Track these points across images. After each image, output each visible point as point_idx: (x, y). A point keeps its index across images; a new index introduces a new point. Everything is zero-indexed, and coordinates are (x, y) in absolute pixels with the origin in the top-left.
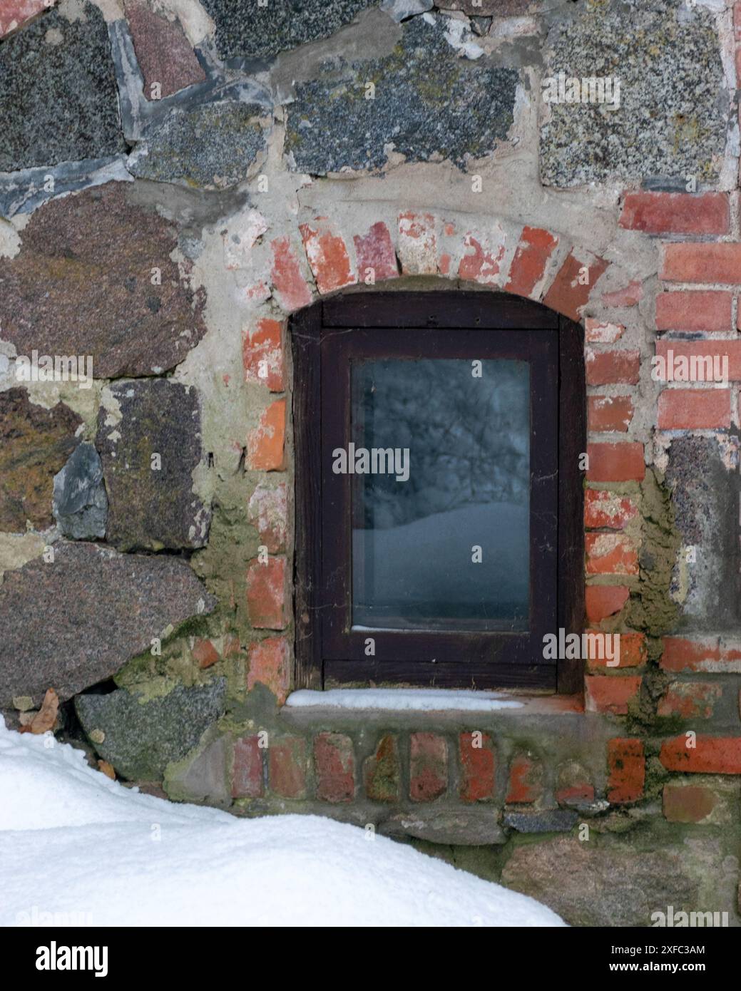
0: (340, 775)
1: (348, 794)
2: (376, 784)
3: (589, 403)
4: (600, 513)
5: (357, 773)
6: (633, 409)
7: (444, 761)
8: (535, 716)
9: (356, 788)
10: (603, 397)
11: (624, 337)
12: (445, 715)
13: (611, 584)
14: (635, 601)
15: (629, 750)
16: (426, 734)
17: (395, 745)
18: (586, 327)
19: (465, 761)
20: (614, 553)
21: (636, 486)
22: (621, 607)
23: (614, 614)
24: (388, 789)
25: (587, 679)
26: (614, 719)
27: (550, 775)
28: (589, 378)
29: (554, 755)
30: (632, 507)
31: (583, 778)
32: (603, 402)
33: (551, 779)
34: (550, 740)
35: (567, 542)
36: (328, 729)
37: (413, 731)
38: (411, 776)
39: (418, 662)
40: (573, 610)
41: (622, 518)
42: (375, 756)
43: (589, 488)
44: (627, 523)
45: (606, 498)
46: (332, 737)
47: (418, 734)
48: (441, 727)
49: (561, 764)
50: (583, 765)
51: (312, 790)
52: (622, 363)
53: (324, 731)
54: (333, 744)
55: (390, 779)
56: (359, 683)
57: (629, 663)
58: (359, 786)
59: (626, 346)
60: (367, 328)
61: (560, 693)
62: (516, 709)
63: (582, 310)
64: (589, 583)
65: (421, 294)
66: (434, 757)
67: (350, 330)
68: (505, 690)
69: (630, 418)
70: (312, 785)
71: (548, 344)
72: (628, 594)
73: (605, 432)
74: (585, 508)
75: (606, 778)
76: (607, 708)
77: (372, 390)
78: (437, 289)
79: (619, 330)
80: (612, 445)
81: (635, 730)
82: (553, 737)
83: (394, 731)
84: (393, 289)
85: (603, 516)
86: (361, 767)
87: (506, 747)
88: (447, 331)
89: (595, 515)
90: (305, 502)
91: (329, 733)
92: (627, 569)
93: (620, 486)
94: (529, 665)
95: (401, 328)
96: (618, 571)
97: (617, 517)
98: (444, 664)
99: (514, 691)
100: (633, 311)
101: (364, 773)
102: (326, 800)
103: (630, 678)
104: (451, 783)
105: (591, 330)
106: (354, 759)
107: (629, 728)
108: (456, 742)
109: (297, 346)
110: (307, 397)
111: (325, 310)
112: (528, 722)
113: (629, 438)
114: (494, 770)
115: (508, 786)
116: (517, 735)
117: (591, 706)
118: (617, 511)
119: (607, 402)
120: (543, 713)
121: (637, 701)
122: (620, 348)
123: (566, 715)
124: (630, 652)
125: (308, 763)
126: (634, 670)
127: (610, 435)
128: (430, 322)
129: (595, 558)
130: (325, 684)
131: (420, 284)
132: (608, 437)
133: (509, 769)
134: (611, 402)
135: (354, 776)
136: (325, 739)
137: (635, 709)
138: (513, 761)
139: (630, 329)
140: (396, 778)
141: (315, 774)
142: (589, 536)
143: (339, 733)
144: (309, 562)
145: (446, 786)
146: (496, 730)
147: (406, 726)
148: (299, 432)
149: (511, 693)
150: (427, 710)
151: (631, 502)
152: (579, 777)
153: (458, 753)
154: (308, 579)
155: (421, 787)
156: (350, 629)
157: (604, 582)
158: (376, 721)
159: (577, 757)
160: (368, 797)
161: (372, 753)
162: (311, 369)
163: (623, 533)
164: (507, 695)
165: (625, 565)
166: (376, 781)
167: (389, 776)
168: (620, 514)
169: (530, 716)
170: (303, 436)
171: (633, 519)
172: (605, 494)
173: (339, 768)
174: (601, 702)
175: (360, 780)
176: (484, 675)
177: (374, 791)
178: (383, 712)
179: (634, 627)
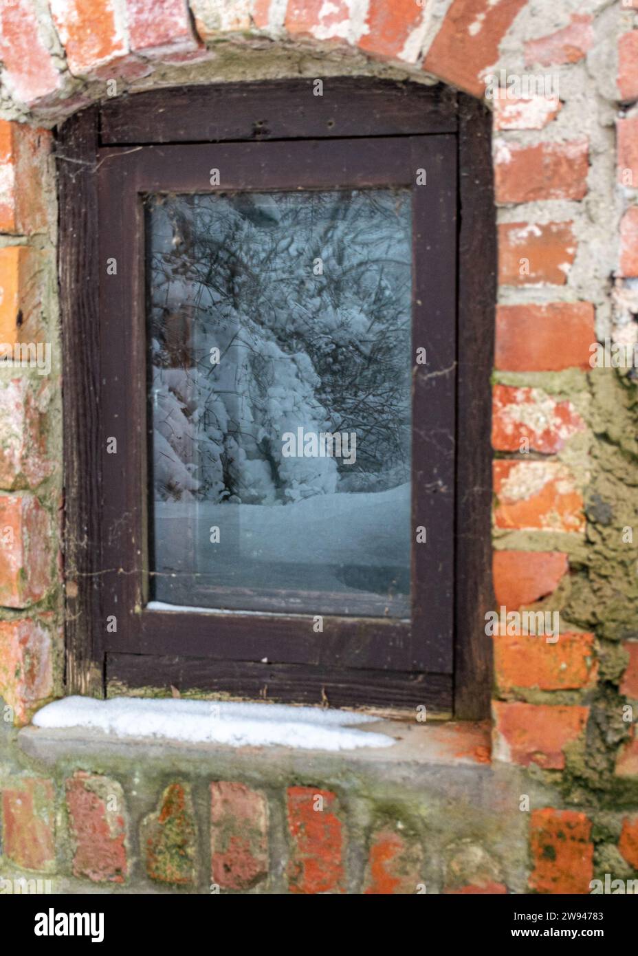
0: (106, 840)
1: (118, 871)
2: (160, 858)
3: (501, 237)
4: (517, 426)
5: (131, 839)
6: (576, 246)
7: (263, 830)
8: (407, 764)
9: (130, 863)
10: (523, 225)
11: (561, 117)
12: (264, 756)
13: (538, 547)
14: (578, 578)
15: (566, 830)
16: (235, 784)
17: (187, 798)
18: (496, 105)
19: (296, 832)
20: (542, 495)
21: (580, 379)
22: (554, 587)
23: (541, 599)
24: (179, 866)
25: (495, 706)
26: (541, 775)
27: (434, 861)
28: (501, 191)
29: (440, 831)
30: (574, 414)
31: (488, 871)
32: (524, 233)
33: (435, 868)
34: (433, 805)
35: (471, 478)
36: (86, 767)
37: (215, 779)
38: (213, 849)
39: (243, 661)
40: (480, 588)
41: (556, 434)
42: (158, 813)
43: (499, 384)
44: (565, 442)
45: (528, 399)
46: (92, 781)
47: (223, 784)
48: (257, 775)
49: (452, 846)
50: (487, 849)
51: (65, 861)
52: (557, 163)
53: (81, 770)
54: (94, 792)
55: (182, 852)
56: (156, 690)
57: (567, 684)
58: (135, 859)
59: (566, 134)
60: (164, 144)
61: (459, 719)
62: (380, 749)
63: (488, 76)
64: (497, 544)
65: (243, 86)
66: (247, 821)
67: (139, 148)
68: (373, 710)
69: (571, 259)
70: (65, 852)
71: (440, 157)
72: (566, 566)
73: (527, 286)
74: (494, 416)
75: (527, 873)
76: (529, 757)
77: (175, 240)
78: (268, 77)
79: (553, 105)
80: (539, 308)
81: (576, 797)
82: (437, 802)
83: (185, 776)
84: (202, 80)
85: (523, 430)
86: (137, 830)
87: (362, 813)
88: (283, 143)
89: (509, 430)
90: (78, 414)
91: (88, 774)
92: (563, 523)
93: (552, 378)
94: (409, 673)
95: (214, 142)
96: (548, 525)
97: (547, 433)
98: (280, 666)
99: (387, 712)
100: (578, 73)
101: (142, 839)
102: (87, 876)
103: (568, 709)
104: (274, 864)
105: (503, 108)
106: (127, 817)
107: (566, 793)
108: (281, 800)
109: (64, 176)
110: (78, 253)
111: (104, 119)
112: (398, 774)
113: (568, 295)
114: (343, 847)
115: (366, 875)
116: (379, 794)
117: (503, 752)
118: (547, 422)
119: (531, 234)
120: (422, 761)
121: (580, 748)
122: (554, 137)
123: (460, 765)
124: (569, 665)
125: (59, 818)
126: (576, 696)
127: (537, 290)
128: (256, 132)
129: (511, 503)
130: (109, 689)
131: (241, 70)
132: (532, 294)
133: (367, 848)
134: (538, 233)
135: (126, 842)
136: (82, 784)
137: (577, 762)
138: (373, 836)
139: (572, 105)
140: (191, 851)
141: (70, 836)
142: (501, 466)
143: (102, 774)
144: (84, 504)
145: (267, 870)
146: (345, 785)
147: (204, 770)
148: (68, 307)
149: (381, 716)
150: (237, 744)
151: (571, 407)
152: (481, 869)
153: (285, 817)
154: (81, 529)
155: (227, 869)
156: (144, 606)
157: (525, 545)
158: (157, 759)
159: (478, 836)
160: (149, 877)
161: (153, 810)
162: (83, 210)
163: (558, 460)
164: (375, 719)
165: (562, 514)
166: (161, 852)
167: (180, 847)
168: (552, 428)
169: (399, 764)
170: (74, 313)
171: (576, 436)
172: (528, 393)
173: (105, 829)
174: (518, 747)
175: (135, 851)
176: (341, 685)
177: (157, 868)
178: (169, 745)
179: (577, 623)
